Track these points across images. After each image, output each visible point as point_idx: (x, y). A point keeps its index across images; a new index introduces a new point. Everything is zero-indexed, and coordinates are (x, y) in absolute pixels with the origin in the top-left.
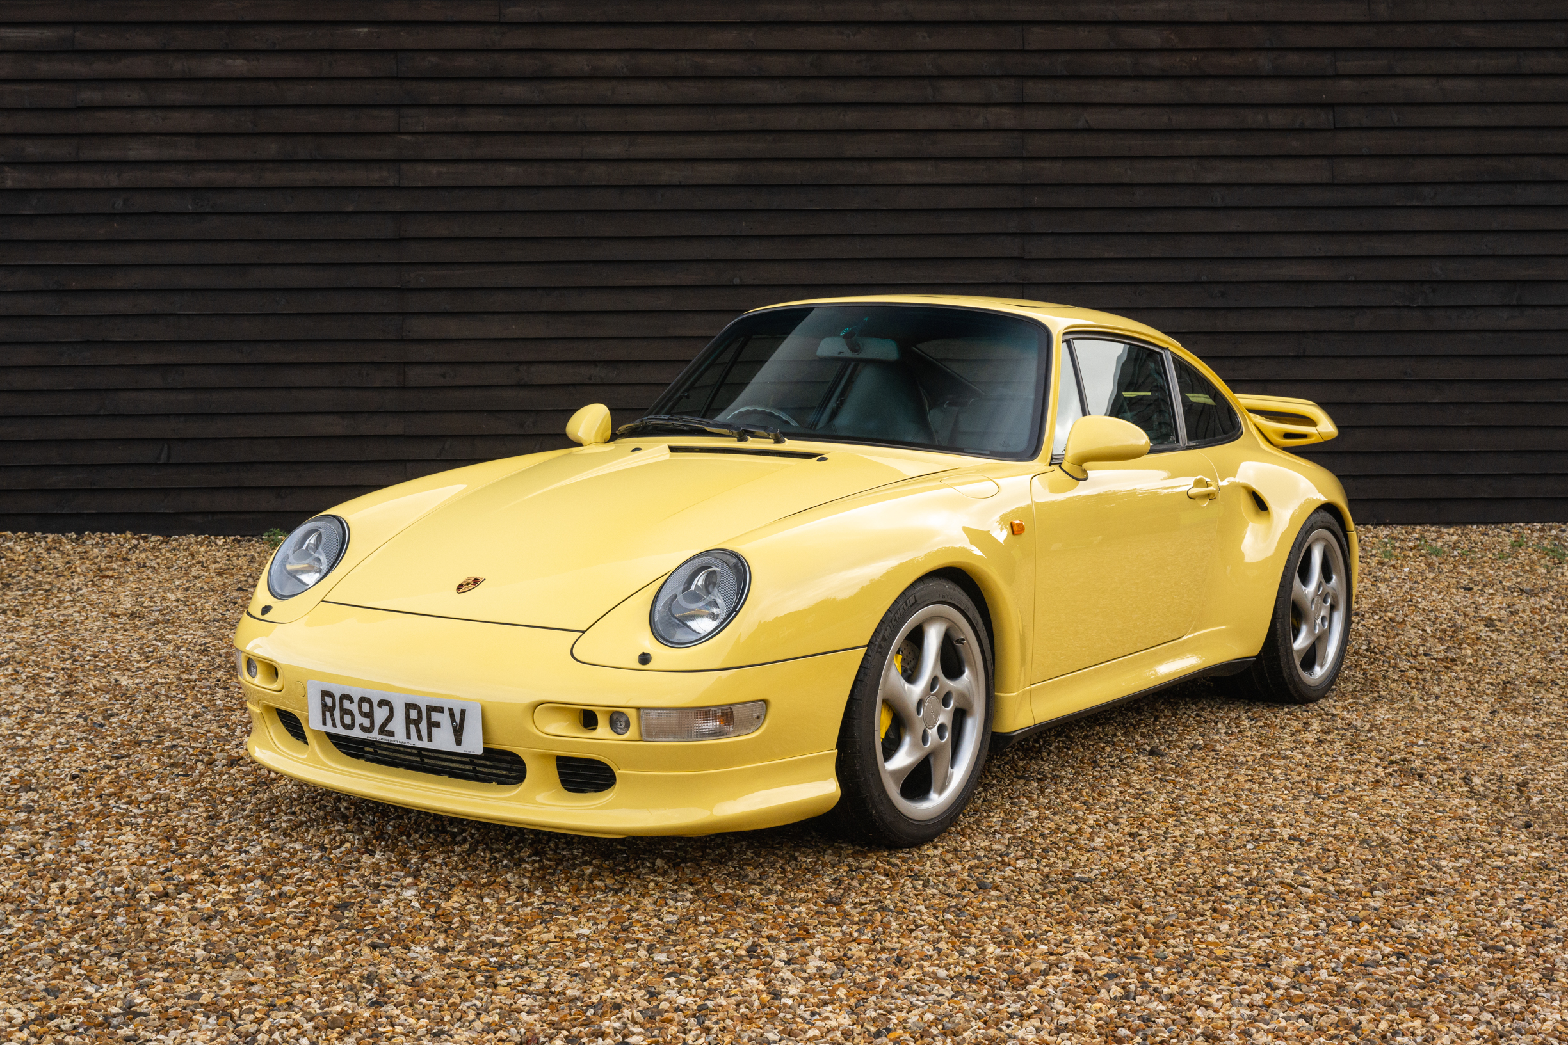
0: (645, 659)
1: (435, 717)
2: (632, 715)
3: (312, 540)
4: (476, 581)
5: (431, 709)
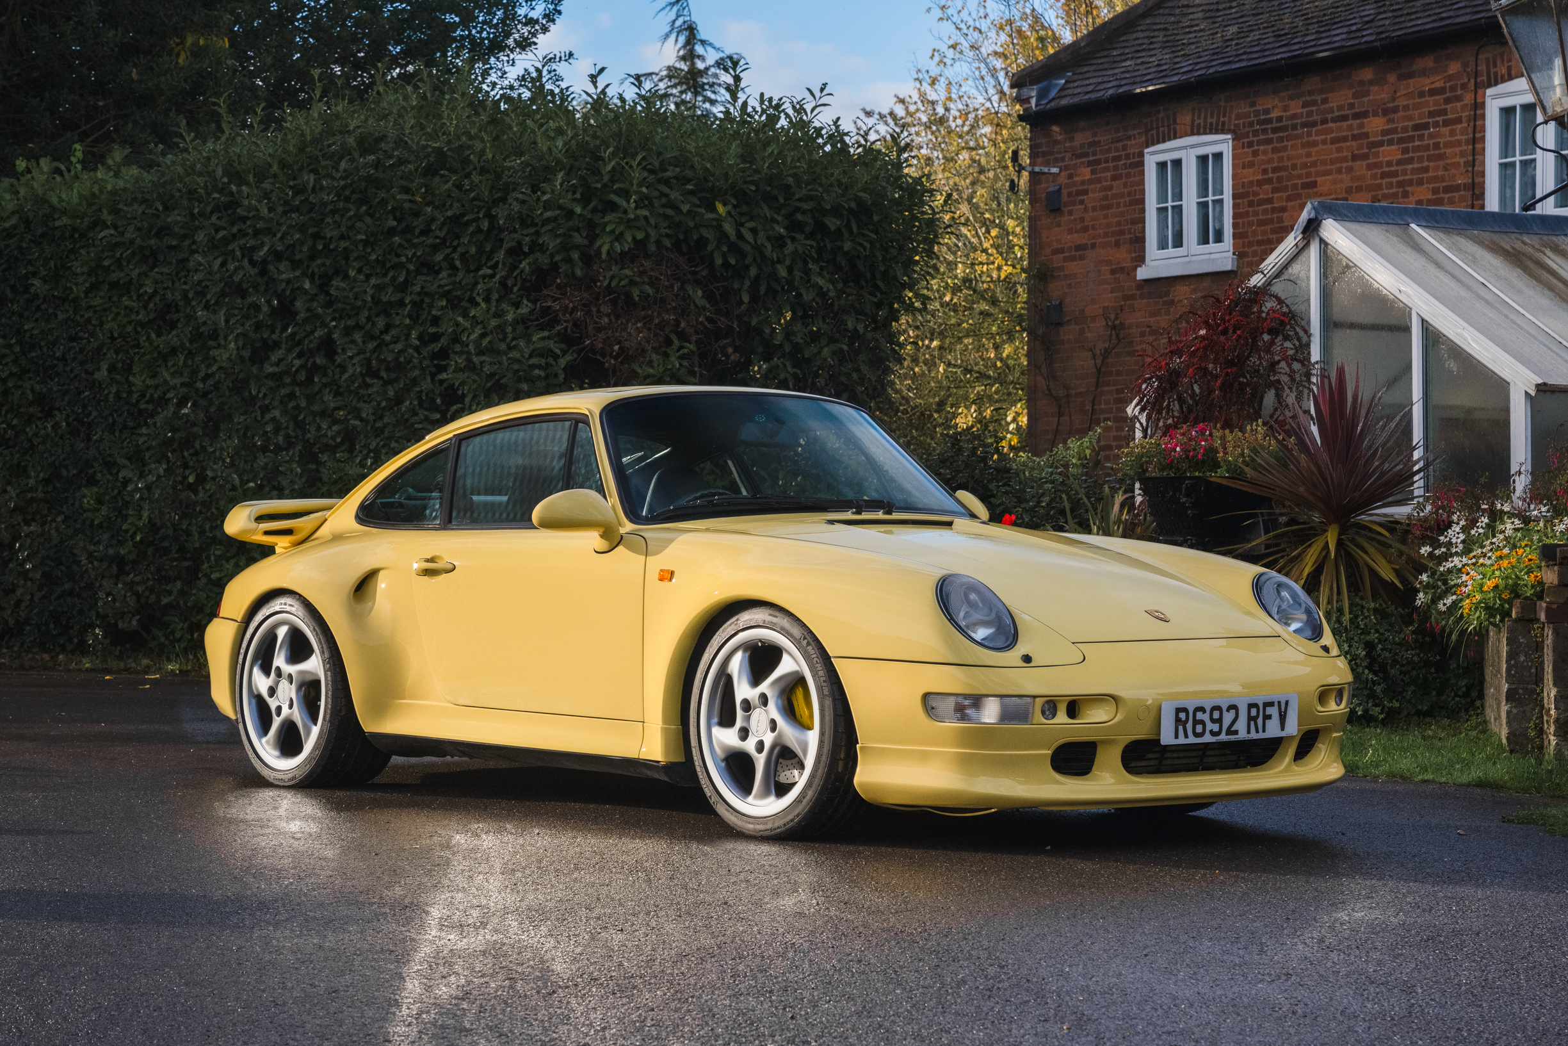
1: (1269, 711)
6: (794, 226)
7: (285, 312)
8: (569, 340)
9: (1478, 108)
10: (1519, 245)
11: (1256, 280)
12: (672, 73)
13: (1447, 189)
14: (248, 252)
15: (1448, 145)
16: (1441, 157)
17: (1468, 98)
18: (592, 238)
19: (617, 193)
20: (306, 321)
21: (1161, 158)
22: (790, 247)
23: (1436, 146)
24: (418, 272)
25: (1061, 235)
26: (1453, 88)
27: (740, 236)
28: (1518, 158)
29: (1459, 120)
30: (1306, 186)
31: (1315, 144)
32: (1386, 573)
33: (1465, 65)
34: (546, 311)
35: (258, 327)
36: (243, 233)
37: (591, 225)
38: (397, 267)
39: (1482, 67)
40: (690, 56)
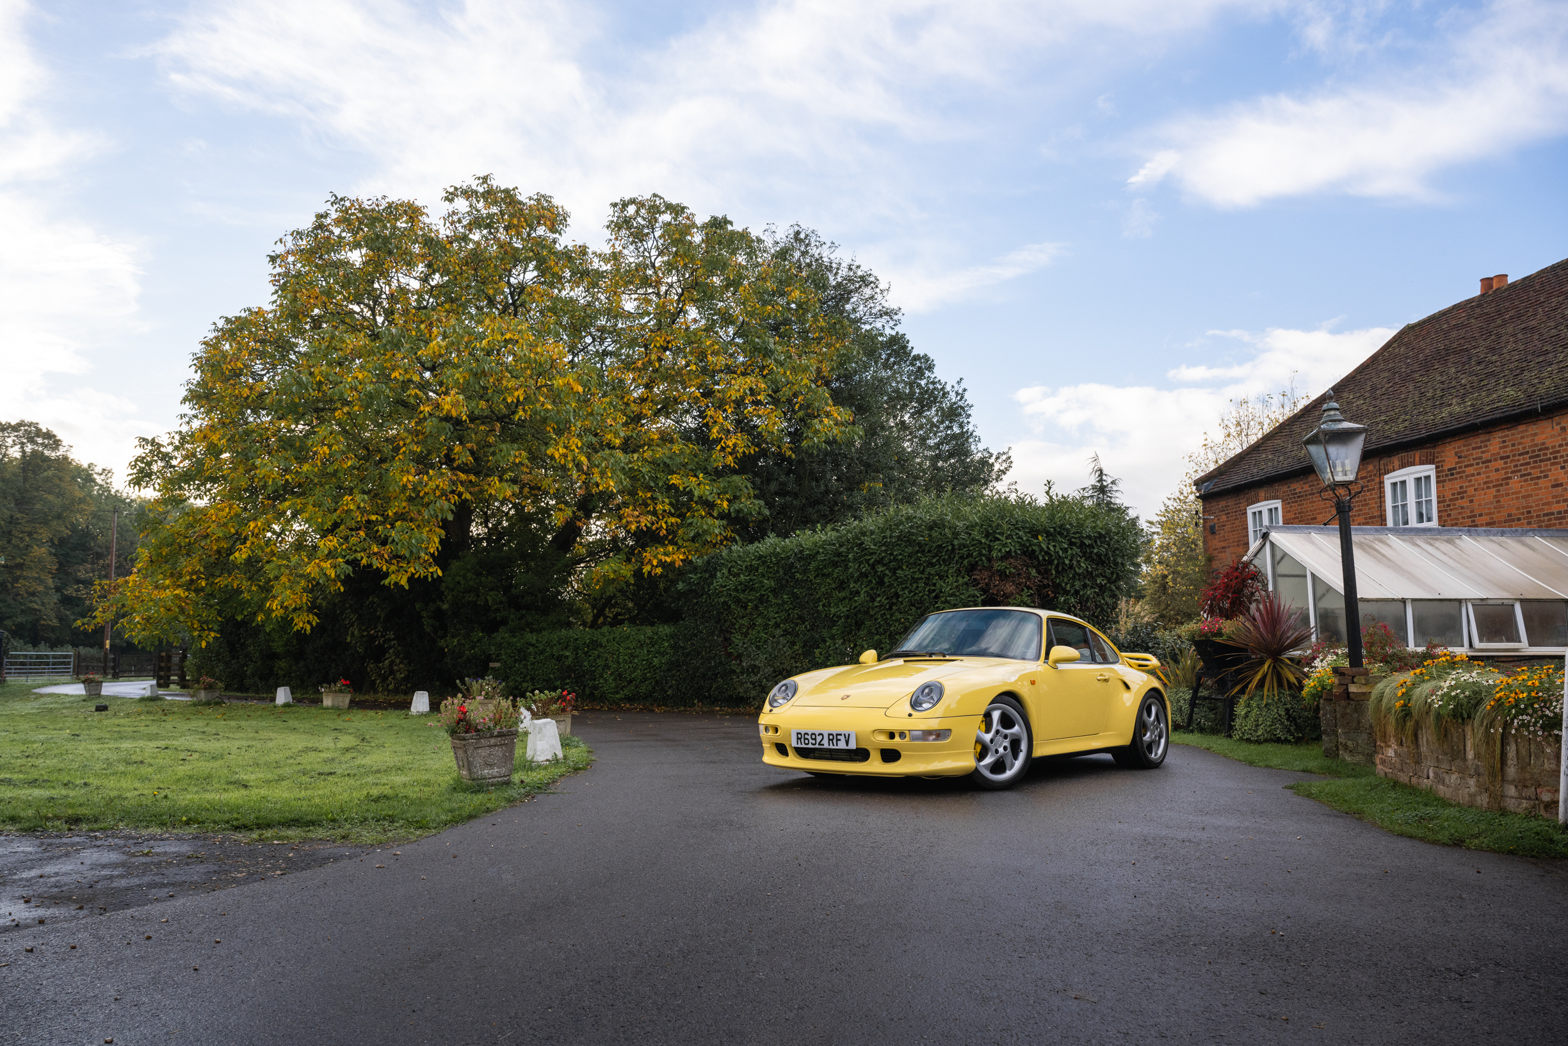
0: (910, 715)
1: (839, 737)
2: (907, 732)
3: (784, 688)
4: (848, 696)
5: (837, 735)
6: (1071, 544)
7: (881, 583)
8: (984, 591)
9: (1381, 483)
10: (1362, 540)
11: (1245, 558)
12: (1094, 487)
13: (1370, 518)
14: (867, 561)
15: (1369, 499)
16: (1367, 505)
17: (1377, 480)
18: (990, 551)
19: (999, 533)
20: (888, 586)
21: (1254, 510)
22: (1070, 552)
23: (1365, 500)
24: (928, 566)
25: (1216, 543)
26: (1370, 476)
27: (1048, 548)
28: (1400, 503)
29: (1374, 489)
30: (1312, 519)
31: (1315, 502)
32: (1293, 679)
33: (1375, 467)
34: (975, 580)
35: (872, 589)
36: (865, 554)
37: (989, 546)
38: (920, 565)
39: (1382, 467)
40: (1101, 480)
